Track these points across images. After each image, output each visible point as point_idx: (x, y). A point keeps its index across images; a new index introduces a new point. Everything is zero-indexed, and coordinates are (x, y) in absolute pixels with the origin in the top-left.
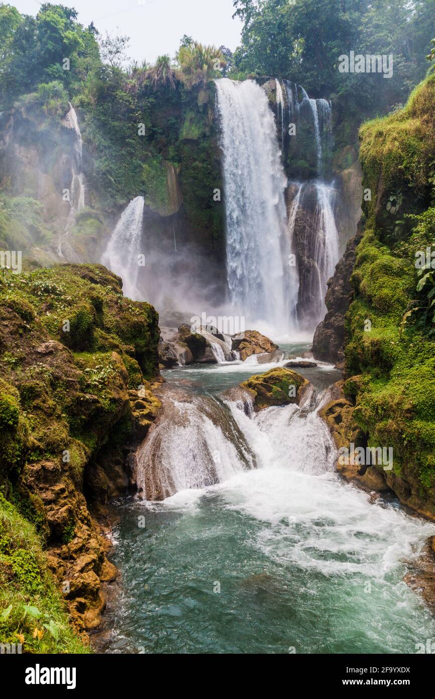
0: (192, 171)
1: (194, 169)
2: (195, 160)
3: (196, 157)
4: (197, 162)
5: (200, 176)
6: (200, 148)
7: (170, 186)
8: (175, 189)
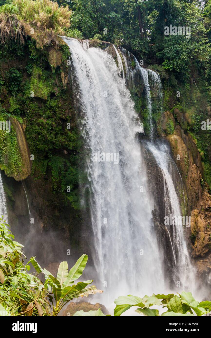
0: (37, 127)
1: (39, 125)
2: (40, 116)
3: (41, 114)
4: (42, 118)
5: (44, 132)
6: (47, 106)
7: (21, 147)
8: (26, 150)
